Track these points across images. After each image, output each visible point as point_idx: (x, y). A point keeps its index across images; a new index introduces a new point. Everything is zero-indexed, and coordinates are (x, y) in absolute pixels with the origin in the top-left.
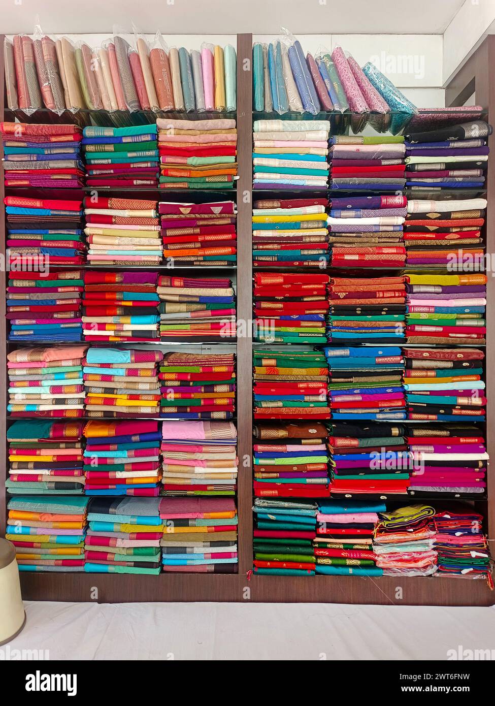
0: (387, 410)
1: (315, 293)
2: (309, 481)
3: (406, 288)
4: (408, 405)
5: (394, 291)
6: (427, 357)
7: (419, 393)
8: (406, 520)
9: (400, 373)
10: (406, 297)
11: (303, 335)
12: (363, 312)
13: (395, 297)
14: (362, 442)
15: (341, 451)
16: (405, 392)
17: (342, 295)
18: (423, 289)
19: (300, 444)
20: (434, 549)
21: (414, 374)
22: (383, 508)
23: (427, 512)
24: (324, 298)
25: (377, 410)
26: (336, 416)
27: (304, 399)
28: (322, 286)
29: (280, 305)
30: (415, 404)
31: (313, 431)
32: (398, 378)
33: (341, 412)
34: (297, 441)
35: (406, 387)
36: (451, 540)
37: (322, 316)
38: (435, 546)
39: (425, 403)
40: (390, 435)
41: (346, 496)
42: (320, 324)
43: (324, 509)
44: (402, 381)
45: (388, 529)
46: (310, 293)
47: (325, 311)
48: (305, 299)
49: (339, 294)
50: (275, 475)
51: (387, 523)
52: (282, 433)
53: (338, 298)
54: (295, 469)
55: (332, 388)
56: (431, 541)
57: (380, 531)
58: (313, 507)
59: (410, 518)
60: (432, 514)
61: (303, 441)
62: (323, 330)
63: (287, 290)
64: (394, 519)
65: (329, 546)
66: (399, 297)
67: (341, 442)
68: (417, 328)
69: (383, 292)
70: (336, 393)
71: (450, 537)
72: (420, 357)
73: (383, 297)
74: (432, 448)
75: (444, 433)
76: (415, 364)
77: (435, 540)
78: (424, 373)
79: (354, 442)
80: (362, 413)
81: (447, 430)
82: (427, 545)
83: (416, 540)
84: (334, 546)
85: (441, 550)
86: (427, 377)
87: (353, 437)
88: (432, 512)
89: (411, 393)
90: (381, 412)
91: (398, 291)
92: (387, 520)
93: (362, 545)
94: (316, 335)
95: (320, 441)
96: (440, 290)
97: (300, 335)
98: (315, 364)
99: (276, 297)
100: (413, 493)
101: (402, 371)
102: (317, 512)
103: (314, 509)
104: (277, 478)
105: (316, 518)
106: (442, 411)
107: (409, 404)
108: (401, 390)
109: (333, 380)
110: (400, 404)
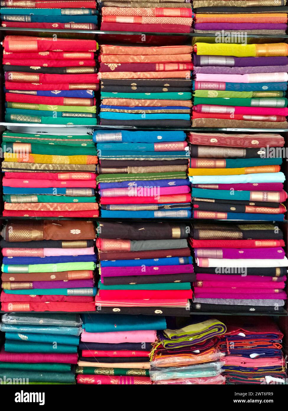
0: (167, 207)
1: (81, 63)
2: (70, 292)
3: (192, 59)
4: (193, 201)
5: (178, 63)
6: (214, 143)
7: (206, 186)
8: (191, 339)
9: (185, 162)
10: (192, 71)
11: (68, 115)
12: (139, 87)
13: (178, 70)
14: (135, 245)
15: (109, 256)
16: (191, 186)
17: (113, 66)
18: (212, 61)
19: (60, 247)
20: (223, 374)
21: (200, 163)
22: (163, 324)
23: (217, 330)
24: (92, 70)
25: (155, 207)
26: (105, 214)
27: (65, 193)
28: (89, 55)
29: (35, 77)
30: (202, 200)
31: (76, 232)
32: (183, 168)
33: (111, 208)
34: (57, 244)
35: (191, 180)
36: (245, 363)
37: (90, 92)
38: (224, 370)
39: (212, 199)
40: (170, 237)
41: (114, 310)
42: (88, 102)
43: (88, 326)
44: (187, 172)
45: (168, 350)
46: (74, 63)
47: (94, 87)
48: (69, 71)
49: (110, 65)
50: (27, 285)
51: (166, 342)
52: (36, 234)
53: (109, 70)
54: (53, 277)
55: (102, 180)
56: (219, 365)
57: (157, 353)
58: (76, 324)
59: (196, 337)
60: (223, 332)
61: (64, 244)
62: (93, 109)
63: (45, 59)
64: (175, 337)
65: (97, 372)
66: (184, 70)
67: (108, 245)
68: (205, 109)
69: (164, 63)
70: (105, 186)
71: (244, 359)
72: (207, 144)
73: (164, 71)
74: (220, 253)
75: (236, 235)
76: (202, 151)
77: (224, 363)
78: (211, 163)
79: (125, 246)
80: (137, 211)
81: (239, 231)
82: (214, 369)
83: (202, 364)
84: (102, 372)
85: (231, 375)
86: (215, 167)
87: (125, 239)
88: (223, 330)
89: (196, 186)
90: (161, 209)
91: (183, 63)
92: (168, 339)
93: (138, 369)
94: (84, 115)
95: (85, 244)
96: (232, 62)
97: (64, 115)
98: (81, 151)
99: (31, 67)
100: (198, 306)
101: (187, 160)
102: (81, 330)
103: (78, 327)
104: (30, 288)
105: (80, 337)
106: (233, 209)
107: (195, 199)
108: (186, 182)
109: (104, 170)
110: (183, 199)
